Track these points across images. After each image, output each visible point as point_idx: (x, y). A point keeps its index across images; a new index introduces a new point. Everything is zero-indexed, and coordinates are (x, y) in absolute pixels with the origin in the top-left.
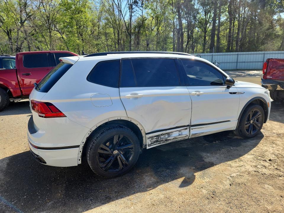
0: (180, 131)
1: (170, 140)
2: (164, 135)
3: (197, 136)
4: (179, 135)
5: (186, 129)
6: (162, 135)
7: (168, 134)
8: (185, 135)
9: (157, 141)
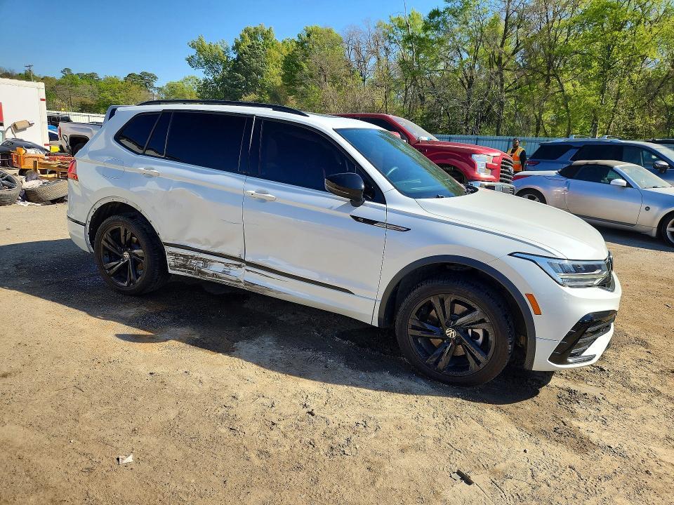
0: (227, 265)
1: (206, 274)
2: (196, 259)
3: (253, 289)
4: (224, 272)
5: (239, 266)
6: (192, 257)
7: (205, 261)
8: (234, 279)
9: (184, 266)
